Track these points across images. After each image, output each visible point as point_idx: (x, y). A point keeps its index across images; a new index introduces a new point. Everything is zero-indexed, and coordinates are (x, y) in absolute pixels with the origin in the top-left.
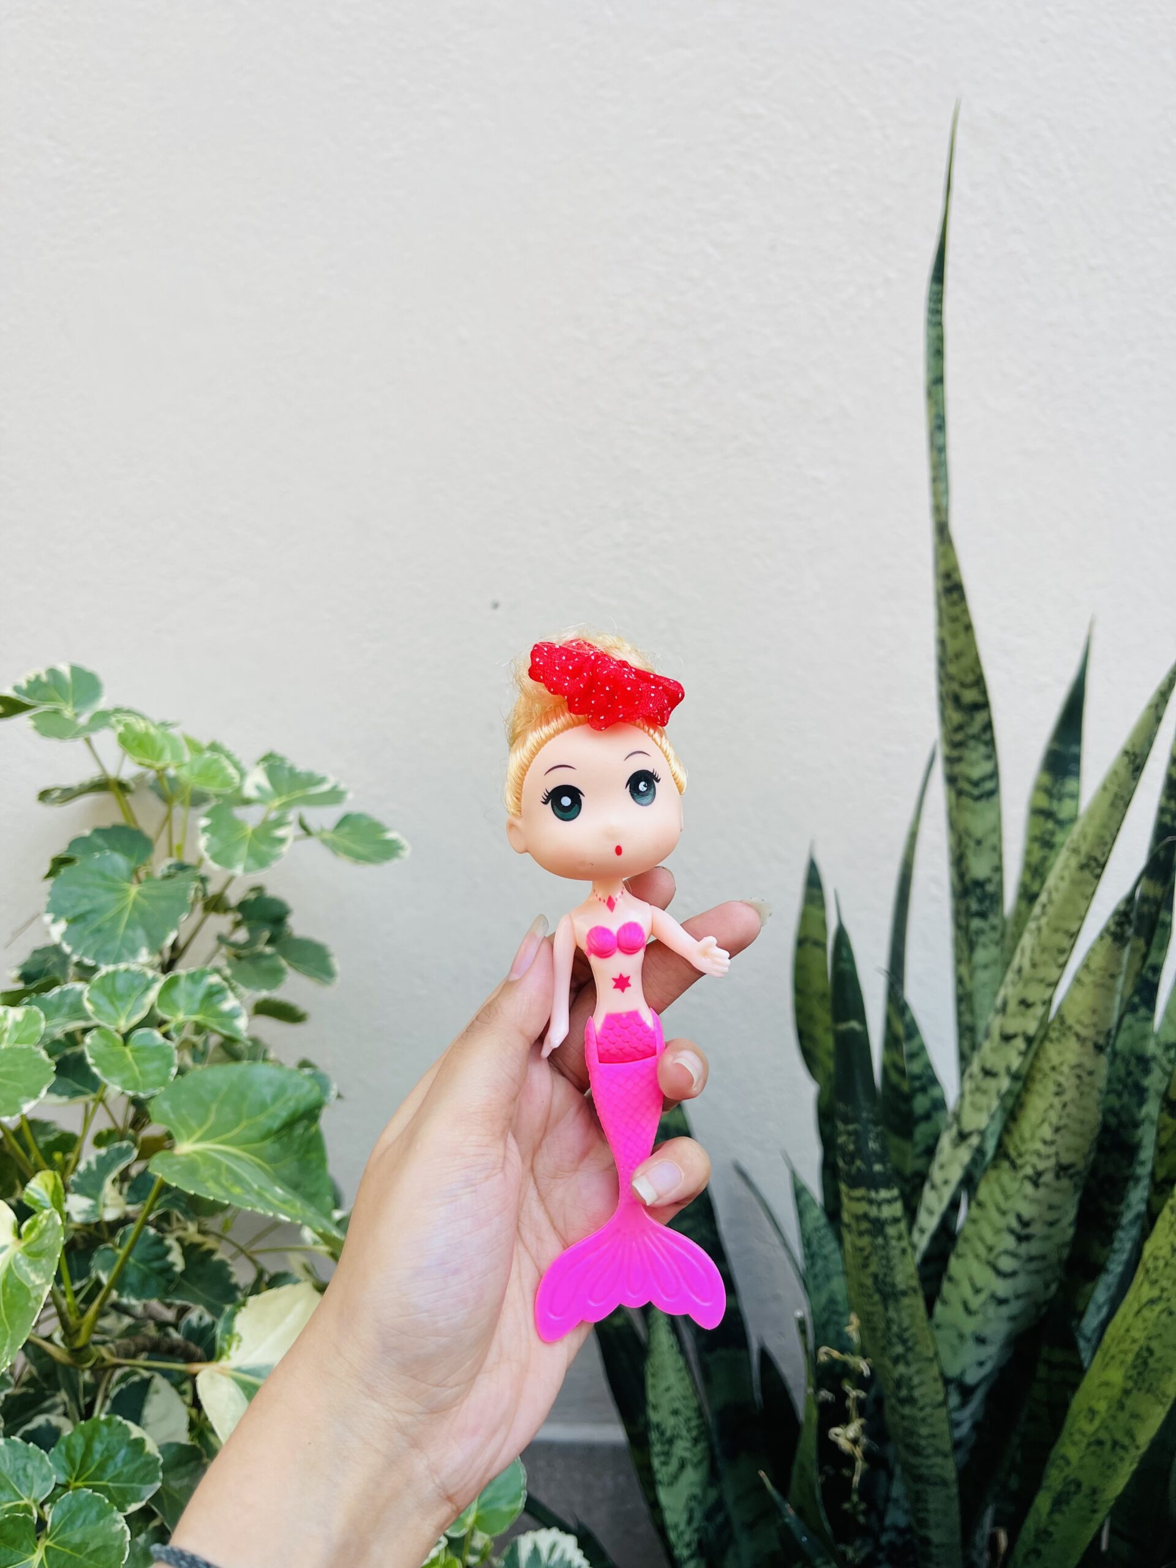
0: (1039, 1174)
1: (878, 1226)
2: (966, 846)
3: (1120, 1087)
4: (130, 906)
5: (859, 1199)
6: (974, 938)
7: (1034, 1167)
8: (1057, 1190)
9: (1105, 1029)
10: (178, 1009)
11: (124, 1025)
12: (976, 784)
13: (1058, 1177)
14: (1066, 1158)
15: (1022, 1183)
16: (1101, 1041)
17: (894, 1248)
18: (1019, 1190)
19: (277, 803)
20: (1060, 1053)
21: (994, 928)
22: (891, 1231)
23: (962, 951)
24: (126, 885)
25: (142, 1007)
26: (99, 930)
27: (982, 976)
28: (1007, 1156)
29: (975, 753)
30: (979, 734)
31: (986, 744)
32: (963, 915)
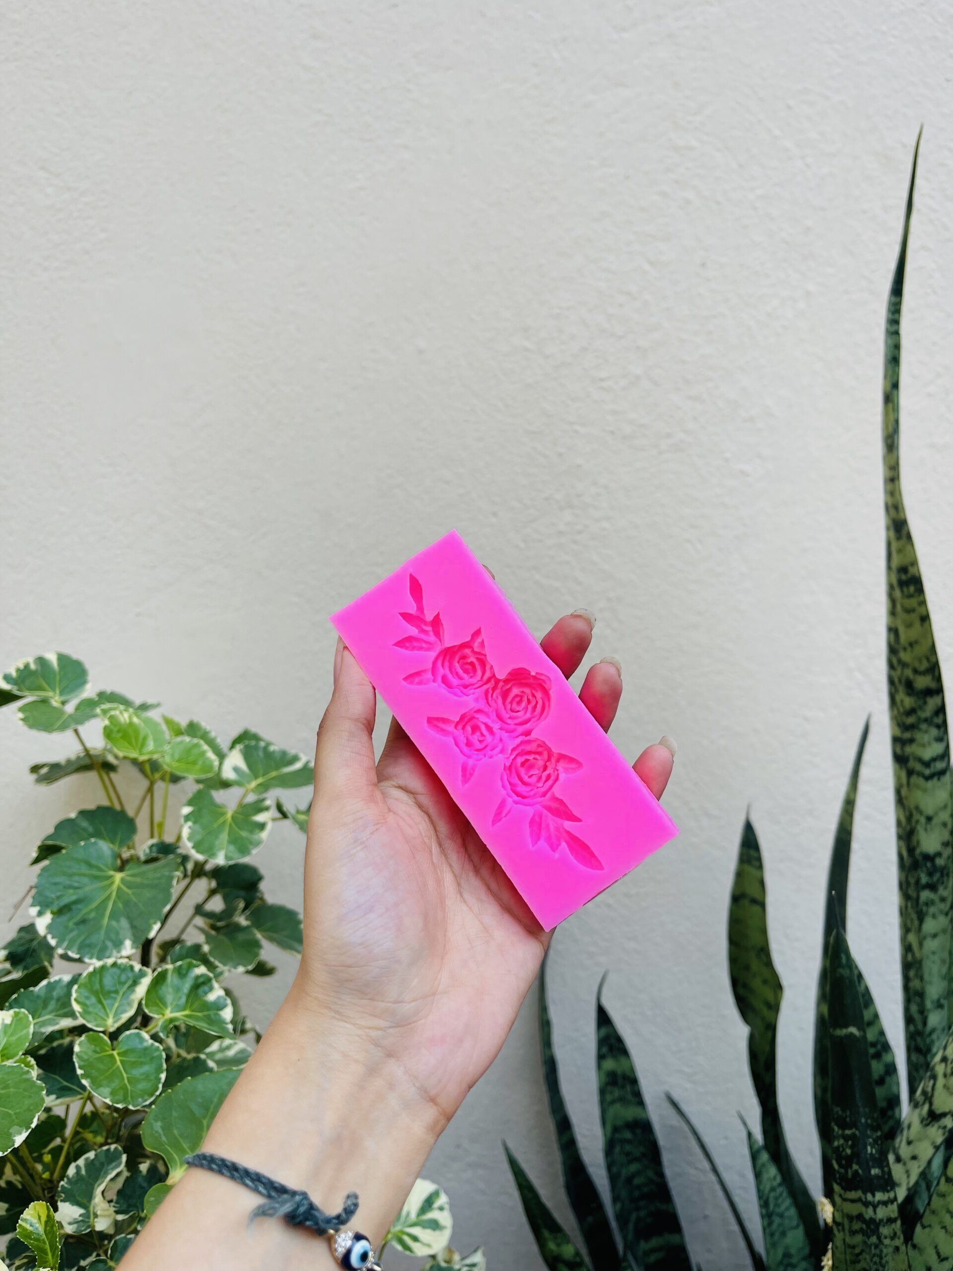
1: (872, 1227)
2: (917, 822)
4: (114, 894)
5: (854, 1201)
6: (924, 909)
10: (165, 1005)
11: (112, 1025)
12: (927, 764)
17: (887, 1246)
19: (253, 784)
21: (943, 900)
22: (885, 1231)
23: (912, 920)
24: (112, 873)
25: (130, 1005)
26: (83, 921)
27: (931, 945)
29: (927, 735)
30: (932, 718)
31: (938, 727)
32: (912, 887)
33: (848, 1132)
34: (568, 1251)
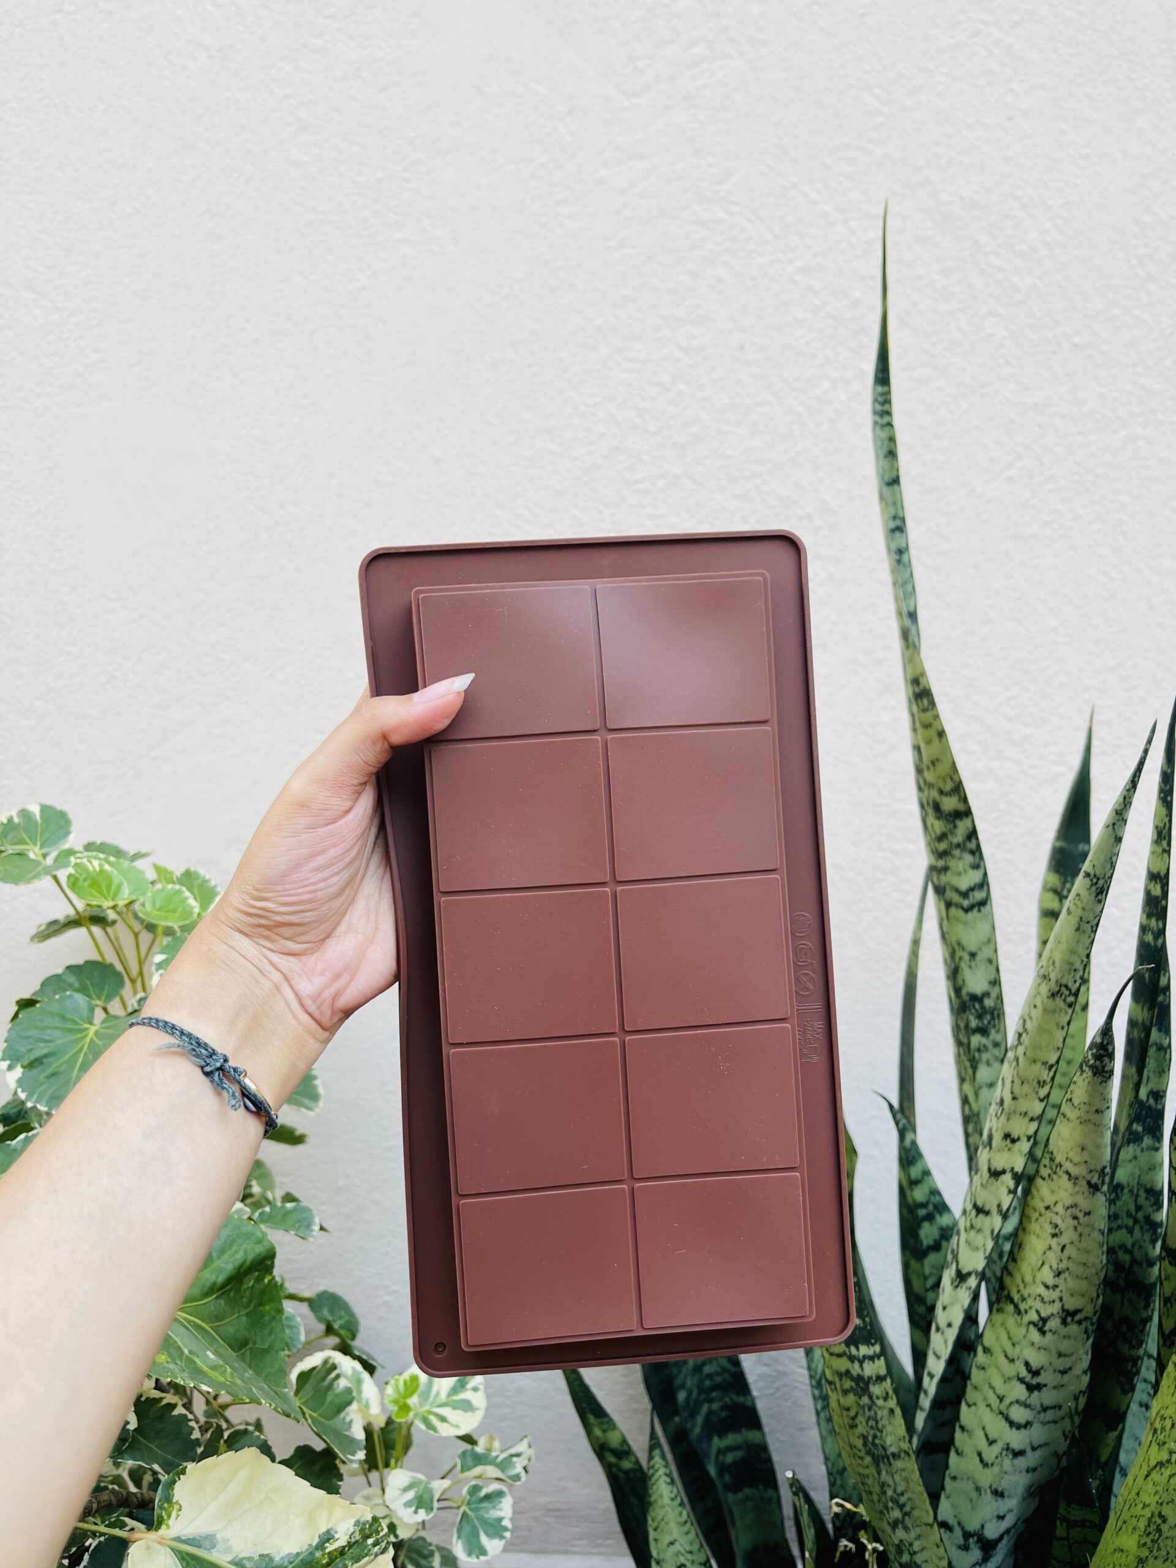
0: (1044, 1320)
1: (862, 1385)
2: (961, 958)
3: (1130, 1222)
5: (839, 1356)
6: (977, 1054)
7: (1038, 1312)
8: (1064, 1337)
9: (1099, 1168)
12: (965, 895)
13: (1064, 1323)
14: (1071, 1304)
15: (1027, 1331)
16: (1095, 1179)
17: (880, 1408)
18: (1025, 1337)
20: (1053, 1192)
21: (996, 1045)
22: (876, 1390)
23: (966, 1069)
26: (54, 1074)
28: (1011, 1300)
29: (961, 862)
30: (964, 843)
31: (972, 853)
32: (963, 1031)
34: (614, 1439)
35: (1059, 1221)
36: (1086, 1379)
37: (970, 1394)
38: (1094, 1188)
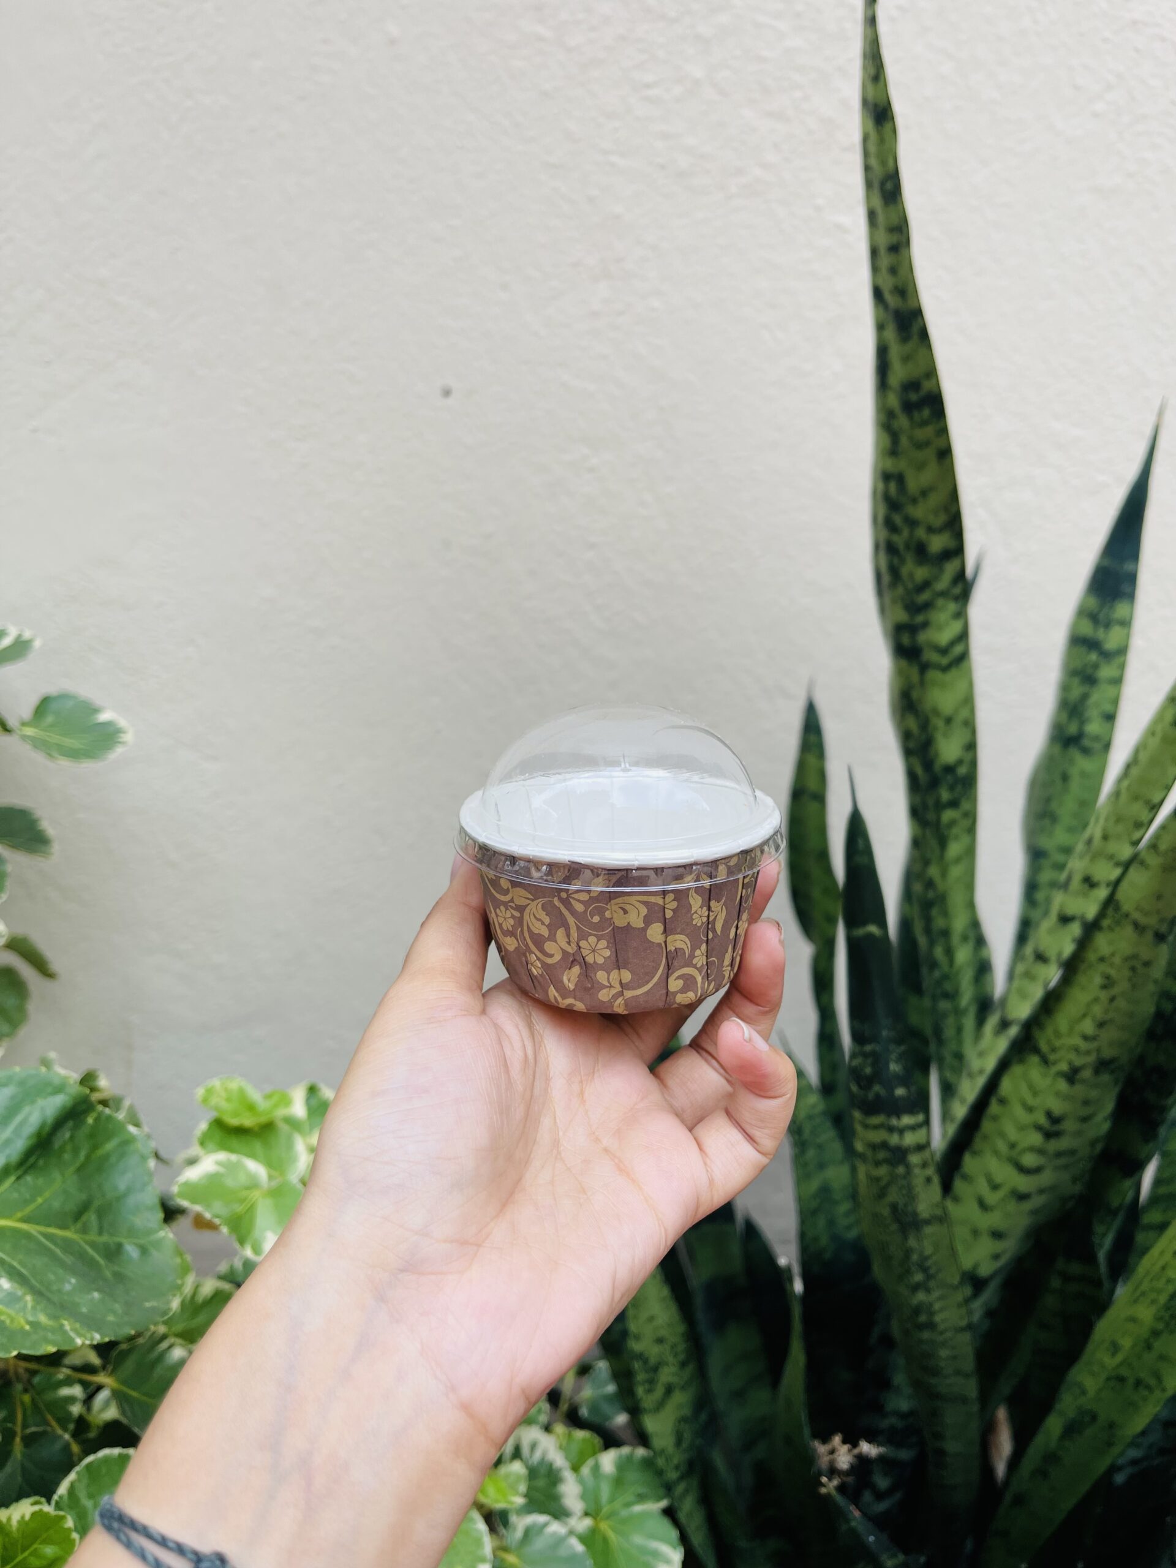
0: (1076, 1070)
1: (899, 1155)
5: (876, 1127)
7: (1070, 1063)
8: (1095, 1086)
9: (1169, 916)
13: (1097, 1072)
14: (1108, 1053)
15: (1054, 1079)
16: (1164, 929)
17: (916, 1177)
18: (1050, 1087)
20: (1111, 943)
22: (914, 1159)
28: (1036, 1051)
33: (868, 1048)
35: (1112, 972)
36: (1106, 1126)
37: (978, 1143)
38: (1160, 937)
